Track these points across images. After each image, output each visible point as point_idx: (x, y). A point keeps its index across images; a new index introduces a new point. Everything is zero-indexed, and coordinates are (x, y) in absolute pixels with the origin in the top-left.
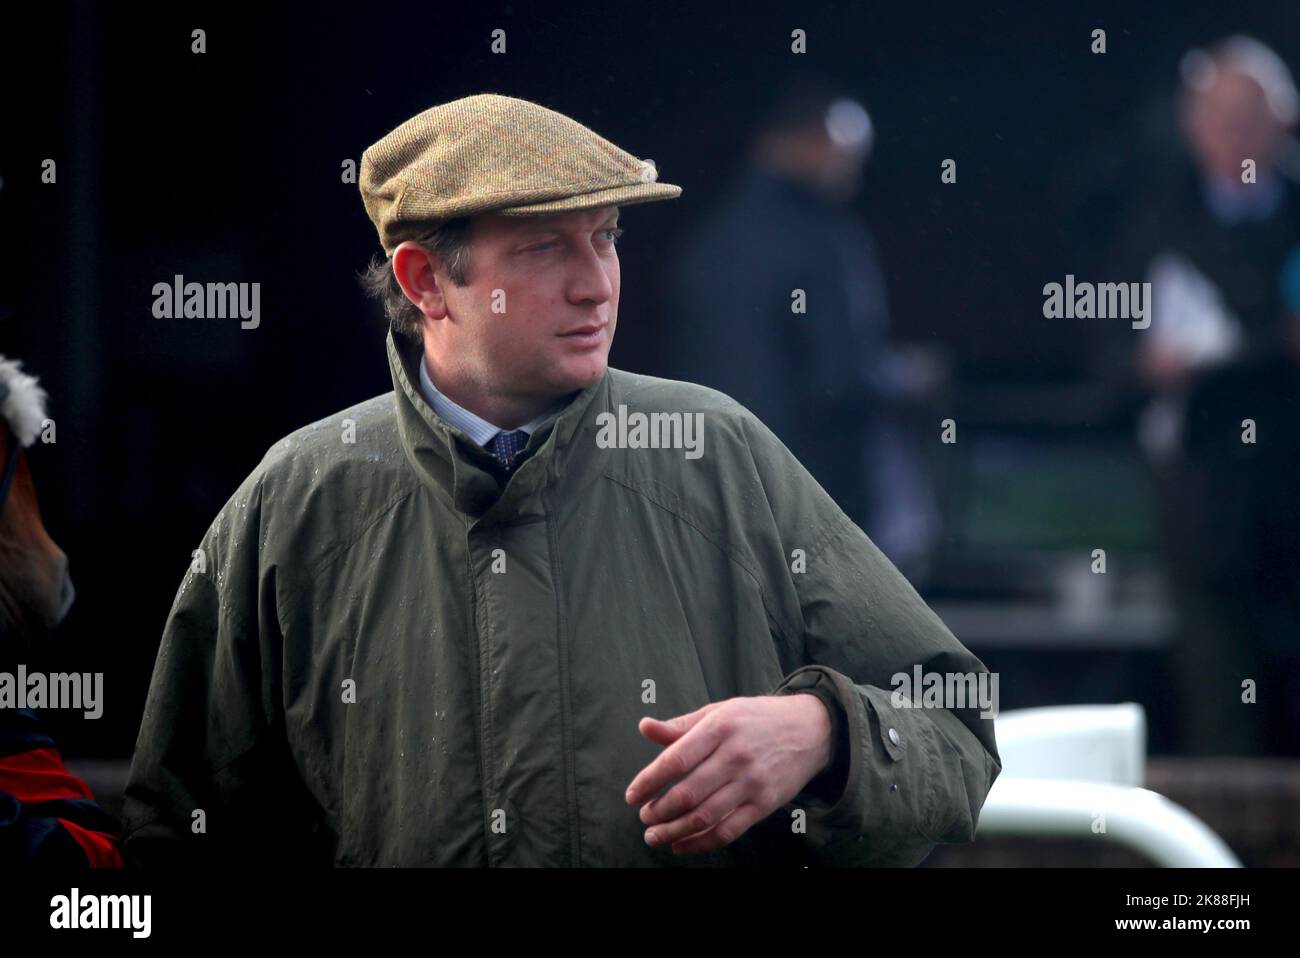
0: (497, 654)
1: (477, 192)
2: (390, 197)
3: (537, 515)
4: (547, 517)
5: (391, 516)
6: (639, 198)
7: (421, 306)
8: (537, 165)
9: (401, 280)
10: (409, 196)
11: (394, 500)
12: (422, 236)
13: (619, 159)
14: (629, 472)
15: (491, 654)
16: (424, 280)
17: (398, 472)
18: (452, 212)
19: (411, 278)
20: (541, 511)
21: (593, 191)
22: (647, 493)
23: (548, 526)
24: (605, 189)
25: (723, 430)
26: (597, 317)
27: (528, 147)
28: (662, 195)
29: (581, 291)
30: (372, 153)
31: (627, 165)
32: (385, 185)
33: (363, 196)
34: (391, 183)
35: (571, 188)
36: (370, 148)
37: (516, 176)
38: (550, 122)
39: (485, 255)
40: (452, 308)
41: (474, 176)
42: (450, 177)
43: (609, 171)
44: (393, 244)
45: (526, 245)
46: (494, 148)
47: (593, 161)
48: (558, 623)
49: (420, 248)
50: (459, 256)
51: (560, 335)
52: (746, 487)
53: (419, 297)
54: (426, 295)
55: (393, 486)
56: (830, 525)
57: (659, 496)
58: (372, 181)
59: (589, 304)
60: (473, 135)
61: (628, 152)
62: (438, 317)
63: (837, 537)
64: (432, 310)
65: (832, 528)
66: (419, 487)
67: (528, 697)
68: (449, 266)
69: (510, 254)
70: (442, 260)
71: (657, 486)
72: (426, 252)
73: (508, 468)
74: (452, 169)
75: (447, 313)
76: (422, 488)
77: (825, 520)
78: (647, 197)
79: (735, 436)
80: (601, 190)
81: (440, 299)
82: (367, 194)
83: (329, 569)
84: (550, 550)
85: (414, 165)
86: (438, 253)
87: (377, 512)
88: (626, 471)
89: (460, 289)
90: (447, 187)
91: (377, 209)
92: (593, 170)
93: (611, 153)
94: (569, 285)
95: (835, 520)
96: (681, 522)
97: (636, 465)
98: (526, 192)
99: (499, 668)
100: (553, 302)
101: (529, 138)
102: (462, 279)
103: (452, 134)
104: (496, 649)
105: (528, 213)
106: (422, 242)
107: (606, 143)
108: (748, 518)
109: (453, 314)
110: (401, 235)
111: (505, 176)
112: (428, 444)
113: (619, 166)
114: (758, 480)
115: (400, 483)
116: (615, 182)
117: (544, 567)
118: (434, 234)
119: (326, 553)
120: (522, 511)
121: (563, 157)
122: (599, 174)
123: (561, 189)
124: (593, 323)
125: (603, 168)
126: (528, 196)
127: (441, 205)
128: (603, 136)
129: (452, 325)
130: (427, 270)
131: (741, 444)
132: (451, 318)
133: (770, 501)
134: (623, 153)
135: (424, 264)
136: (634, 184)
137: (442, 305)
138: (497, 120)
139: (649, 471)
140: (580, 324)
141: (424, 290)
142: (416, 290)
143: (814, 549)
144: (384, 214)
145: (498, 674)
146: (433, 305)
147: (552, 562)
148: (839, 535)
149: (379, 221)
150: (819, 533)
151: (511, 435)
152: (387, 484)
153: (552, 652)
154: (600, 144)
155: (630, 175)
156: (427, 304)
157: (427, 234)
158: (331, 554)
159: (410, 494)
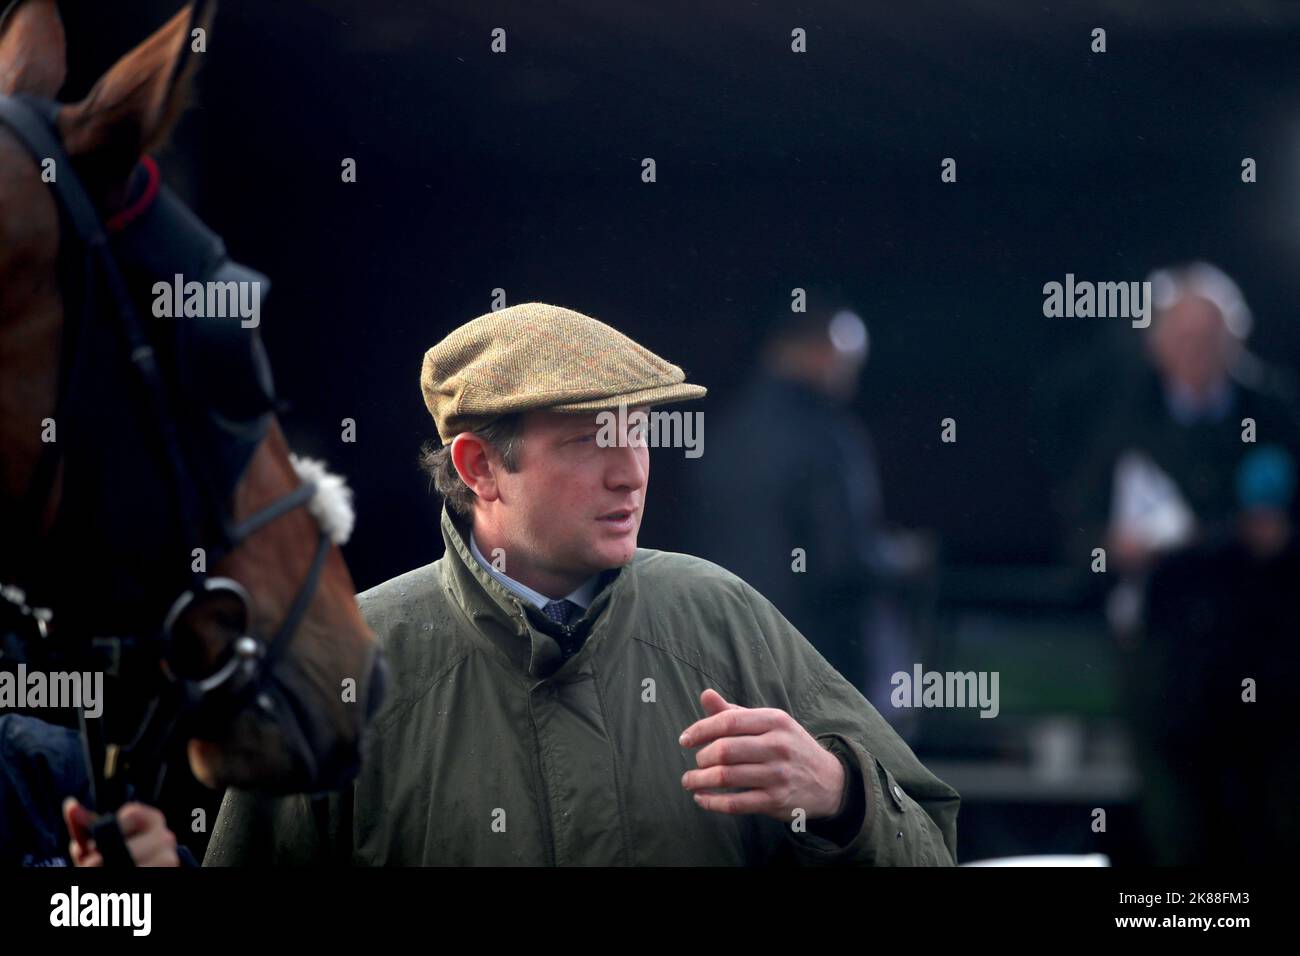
0: (566, 799)
1: (531, 390)
2: (450, 394)
3: (586, 674)
4: (593, 676)
5: (453, 677)
6: (673, 398)
7: (475, 489)
8: (583, 368)
9: (458, 467)
10: (469, 393)
11: (453, 662)
12: (478, 428)
13: (653, 362)
14: (654, 633)
15: (561, 799)
16: (479, 467)
17: (454, 638)
18: (508, 408)
19: (467, 465)
20: (589, 670)
21: (633, 391)
22: (673, 652)
23: (595, 683)
24: (642, 390)
25: (728, 595)
26: (630, 502)
27: (574, 352)
28: (691, 395)
29: (619, 479)
30: (433, 355)
31: (660, 368)
32: (445, 383)
33: (424, 392)
34: (451, 381)
35: (613, 389)
36: (432, 350)
37: (564, 377)
38: (592, 329)
39: (534, 446)
40: (502, 491)
41: (527, 376)
42: (506, 376)
43: (646, 373)
44: (451, 434)
45: (571, 437)
46: (543, 352)
47: (631, 364)
48: (615, 770)
49: (474, 438)
50: (510, 447)
51: (598, 519)
52: (755, 645)
53: (474, 481)
54: (480, 479)
55: (451, 650)
56: (818, 675)
57: (682, 653)
58: (434, 379)
59: (624, 490)
60: (525, 340)
61: (660, 356)
62: (490, 500)
63: (826, 686)
64: (485, 492)
65: (820, 677)
66: (474, 651)
67: (596, 836)
68: (502, 456)
69: (558, 445)
70: (496, 449)
71: (679, 645)
72: (481, 442)
73: (569, 634)
74: (507, 370)
75: (498, 496)
76: (477, 651)
77: (815, 671)
78: (679, 397)
79: (738, 600)
80: (639, 390)
81: (493, 483)
82: (428, 390)
83: (395, 725)
84: (600, 704)
85: (472, 366)
86: (493, 443)
87: (438, 673)
88: (652, 633)
89: (512, 476)
90: (503, 385)
91: (437, 403)
92: (631, 372)
93: (646, 357)
94: (609, 472)
95: (822, 669)
96: (704, 676)
97: (660, 628)
98: (574, 391)
99: (570, 810)
100: (593, 488)
101: (575, 343)
102: (513, 467)
103: (507, 339)
104: (565, 794)
105: (576, 410)
106: (478, 433)
107: (641, 348)
108: (759, 670)
109: (503, 495)
110: (459, 427)
111: (555, 377)
112: (487, 612)
113: (653, 369)
114: (763, 637)
115: (457, 647)
116: (651, 383)
117: (598, 720)
118: (488, 427)
119: (393, 710)
120: (580, 672)
121: (606, 360)
122: (637, 376)
123: (605, 389)
124: (627, 507)
125: (640, 370)
126: (576, 395)
127: (497, 402)
128: (637, 341)
129: (501, 504)
130: (482, 457)
131: (744, 606)
132: (501, 499)
133: (773, 654)
134: (655, 356)
135: (480, 452)
136: (667, 385)
137: (494, 489)
138: (544, 327)
139: (670, 631)
140: (616, 508)
141: (479, 475)
142: (471, 474)
143: (808, 698)
144: (443, 409)
145: (569, 816)
146: (486, 488)
147: (603, 715)
148: (827, 683)
149: (438, 414)
150: (810, 683)
151: (560, 604)
152: (444, 649)
153: (613, 795)
154: (636, 349)
155: (665, 378)
156: (480, 488)
157: (483, 425)
158: (398, 710)
159: (467, 657)
